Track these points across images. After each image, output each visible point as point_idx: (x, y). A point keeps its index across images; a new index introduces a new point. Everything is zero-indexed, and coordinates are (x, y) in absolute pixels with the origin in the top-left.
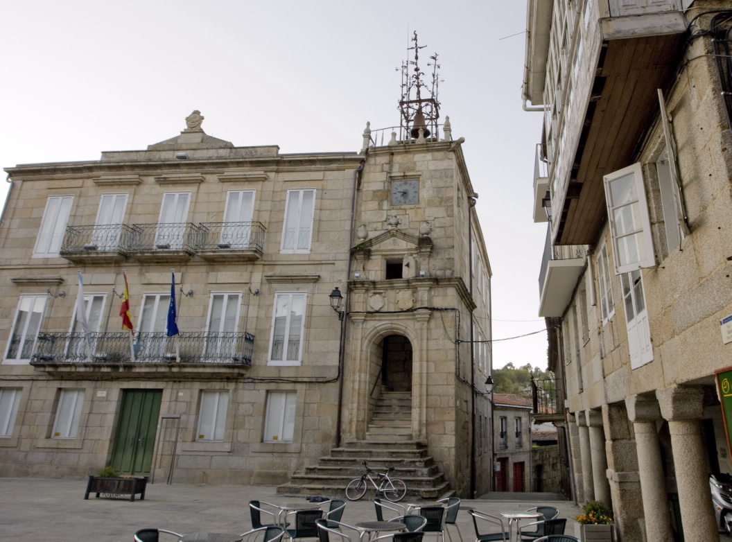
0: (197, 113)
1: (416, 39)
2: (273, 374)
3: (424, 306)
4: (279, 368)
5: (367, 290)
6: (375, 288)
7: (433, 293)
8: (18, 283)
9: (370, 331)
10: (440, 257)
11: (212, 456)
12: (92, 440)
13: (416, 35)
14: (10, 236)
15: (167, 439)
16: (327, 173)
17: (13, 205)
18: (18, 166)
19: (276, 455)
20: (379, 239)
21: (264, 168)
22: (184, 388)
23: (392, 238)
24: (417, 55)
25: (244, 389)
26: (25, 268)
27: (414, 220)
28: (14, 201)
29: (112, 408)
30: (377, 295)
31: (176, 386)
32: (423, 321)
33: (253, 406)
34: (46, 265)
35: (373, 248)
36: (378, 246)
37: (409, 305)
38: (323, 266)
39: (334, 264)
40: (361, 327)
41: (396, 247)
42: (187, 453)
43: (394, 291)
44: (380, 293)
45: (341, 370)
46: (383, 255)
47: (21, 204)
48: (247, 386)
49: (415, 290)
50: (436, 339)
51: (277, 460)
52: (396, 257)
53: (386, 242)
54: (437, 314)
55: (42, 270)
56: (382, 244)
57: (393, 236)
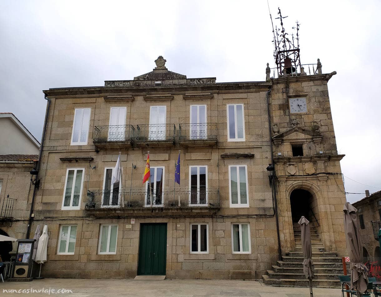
0: (161, 58)
1: (280, 13)
2: (235, 213)
3: (323, 172)
4: (237, 209)
5: (285, 163)
6: (289, 162)
7: (326, 164)
8: (63, 160)
9: (290, 186)
10: (327, 143)
11: (203, 262)
12: (126, 254)
13: (280, 10)
14: (53, 133)
15: (174, 252)
16: (249, 94)
17: (51, 114)
18: (51, 90)
19: (242, 261)
20: (287, 133)
21: (211, 91)
22: (180, 222)
23: (295, 132)
24: (282, 22)
25: (217, 222)
26: (67, 152)
27: (307, 121)
28: (52, 111)
29: (136, 235)
30: (292, 166)
31: (175, 220)
32: (323, 181)
33: (224, 232)
34: (80, 149)
35: (285, 138)
36: (287, 137)
37: (313, 171)
38: (254, 149)
39: (261, 148)
40: (284, 184)
41: (298, 138)
42: (187, 261)
43: (301, 164)
44: (293, 165)
45: (275, 209)
46: (290, 142)
47: (56, 113)
48: (219, 220)
49: (315, 163)
50: (333, 192)
51: (244, 264)
52: (298, 143)
53: (291, 134)
54: (331, 177)
55: (78, 153)
56: (289, 136)
57: (296, 131)
